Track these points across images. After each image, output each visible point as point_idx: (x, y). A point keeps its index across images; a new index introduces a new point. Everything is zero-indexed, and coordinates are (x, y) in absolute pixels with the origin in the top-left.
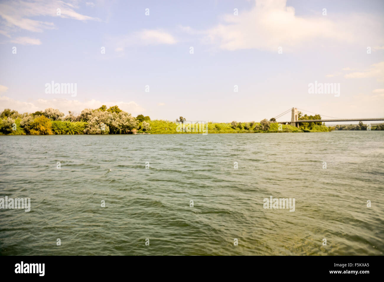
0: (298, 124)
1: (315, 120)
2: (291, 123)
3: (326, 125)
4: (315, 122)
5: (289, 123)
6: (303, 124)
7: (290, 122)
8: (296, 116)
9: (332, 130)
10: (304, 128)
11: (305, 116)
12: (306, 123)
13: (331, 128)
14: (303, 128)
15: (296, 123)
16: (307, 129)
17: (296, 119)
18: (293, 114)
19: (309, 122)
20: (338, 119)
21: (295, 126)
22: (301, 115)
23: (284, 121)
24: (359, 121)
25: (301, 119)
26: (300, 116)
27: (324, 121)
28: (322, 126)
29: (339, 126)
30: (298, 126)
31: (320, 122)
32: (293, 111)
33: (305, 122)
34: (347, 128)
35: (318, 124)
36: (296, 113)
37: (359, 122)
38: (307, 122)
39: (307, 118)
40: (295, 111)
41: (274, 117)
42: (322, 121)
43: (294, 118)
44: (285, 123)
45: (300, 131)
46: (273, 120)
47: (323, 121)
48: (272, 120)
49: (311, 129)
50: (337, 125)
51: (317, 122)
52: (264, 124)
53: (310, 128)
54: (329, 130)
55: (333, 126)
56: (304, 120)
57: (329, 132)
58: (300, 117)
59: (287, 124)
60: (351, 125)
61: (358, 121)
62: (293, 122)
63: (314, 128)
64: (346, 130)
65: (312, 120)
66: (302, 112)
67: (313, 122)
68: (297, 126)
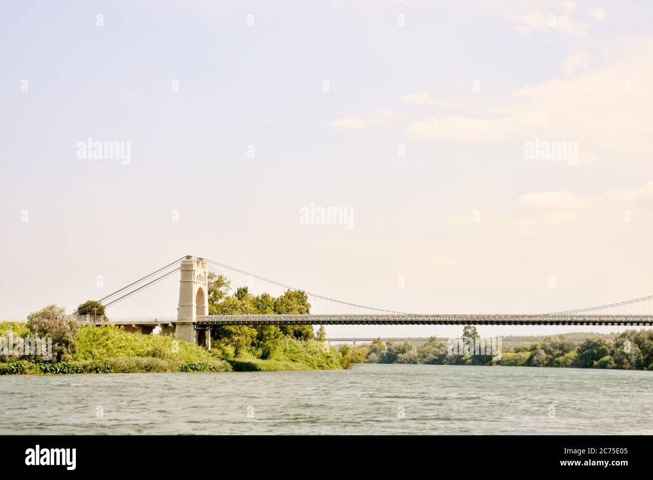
0: (208, 334)
1: (284, 317)
2: (177, 327)
3: (330, 340)
4: (283, 326)
5: (168, 328)
6: (229, 334)
7: (174, 324)
8: (200, 292)
9: (352, 362)
10: (236, 353)
11: (242, 293)
12: (246, 328)
13: (349, 356)
14: (230, 350)
15: (201, 328)
16: (246, 357)
17: (200, 309)
18: (186, 283)
19: (255, 324)
20: (380, 313)
21: (195, 340)
22: (222, 289)
23: (146, 319)
24: (463, 323)
25: (224, 312)
26: (215, 295)
27: (324, 322)
28: (312, 343)
29: (384, 343)
30: (209, 341)
31: (302, 323)
32: (186, 270)
33: (238, 323)
34: (414, 353)
35: (298, 335)
36: (199, 284)
37: (462, 327)
38: (247, 323)
39: (249, 305)
40: (198, 270)
41: (95, 298)
42: (313, 322)
43: (191, 306)
44: (147, 329)
45: (218, 363)
46: (90, 310)
47: (318, 322)
48: (84, 311)
49: (264, 357)
50: (375, 341)
51: (292, 323)
52: (45, 332)
53: (260, 352)
54: (342, 363)
55: (358, 343)
56: (237, 316)
57: (340, 370)
58: (220, 301)
59: (157, 330)
60: (432, 339)
61: (457, 323)
62: (184, 323)
63: (278, 353)
64: (412, 361)
65: (271, 316)
66: (227, 275)
67: (275, 323)
68: (201, 340)
